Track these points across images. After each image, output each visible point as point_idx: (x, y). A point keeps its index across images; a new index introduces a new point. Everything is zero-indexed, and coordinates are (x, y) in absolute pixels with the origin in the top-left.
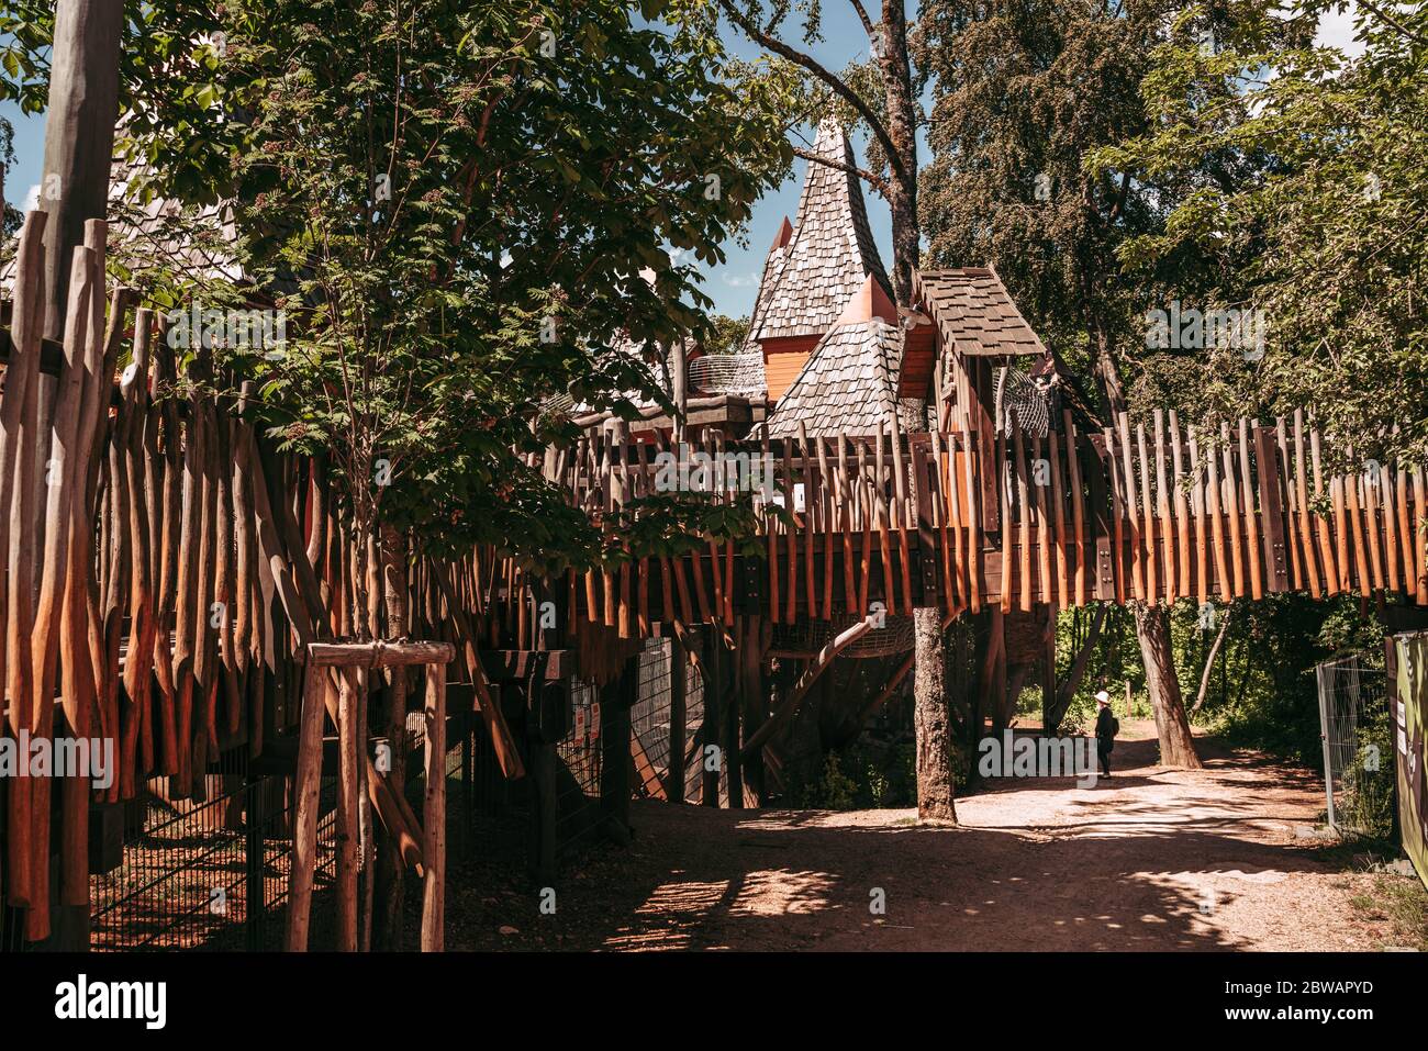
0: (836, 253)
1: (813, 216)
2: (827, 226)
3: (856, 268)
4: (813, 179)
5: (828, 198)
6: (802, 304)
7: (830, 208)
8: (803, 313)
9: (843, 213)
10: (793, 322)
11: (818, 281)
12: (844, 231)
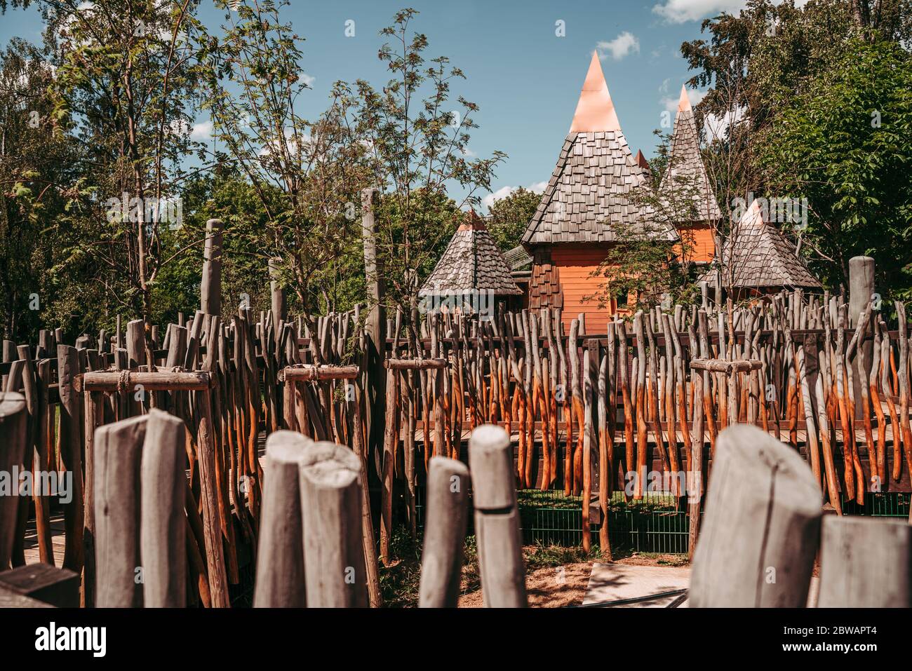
1: (678, 156)
2: (687, 161)
7: (688, 152)
12: (697, 165)
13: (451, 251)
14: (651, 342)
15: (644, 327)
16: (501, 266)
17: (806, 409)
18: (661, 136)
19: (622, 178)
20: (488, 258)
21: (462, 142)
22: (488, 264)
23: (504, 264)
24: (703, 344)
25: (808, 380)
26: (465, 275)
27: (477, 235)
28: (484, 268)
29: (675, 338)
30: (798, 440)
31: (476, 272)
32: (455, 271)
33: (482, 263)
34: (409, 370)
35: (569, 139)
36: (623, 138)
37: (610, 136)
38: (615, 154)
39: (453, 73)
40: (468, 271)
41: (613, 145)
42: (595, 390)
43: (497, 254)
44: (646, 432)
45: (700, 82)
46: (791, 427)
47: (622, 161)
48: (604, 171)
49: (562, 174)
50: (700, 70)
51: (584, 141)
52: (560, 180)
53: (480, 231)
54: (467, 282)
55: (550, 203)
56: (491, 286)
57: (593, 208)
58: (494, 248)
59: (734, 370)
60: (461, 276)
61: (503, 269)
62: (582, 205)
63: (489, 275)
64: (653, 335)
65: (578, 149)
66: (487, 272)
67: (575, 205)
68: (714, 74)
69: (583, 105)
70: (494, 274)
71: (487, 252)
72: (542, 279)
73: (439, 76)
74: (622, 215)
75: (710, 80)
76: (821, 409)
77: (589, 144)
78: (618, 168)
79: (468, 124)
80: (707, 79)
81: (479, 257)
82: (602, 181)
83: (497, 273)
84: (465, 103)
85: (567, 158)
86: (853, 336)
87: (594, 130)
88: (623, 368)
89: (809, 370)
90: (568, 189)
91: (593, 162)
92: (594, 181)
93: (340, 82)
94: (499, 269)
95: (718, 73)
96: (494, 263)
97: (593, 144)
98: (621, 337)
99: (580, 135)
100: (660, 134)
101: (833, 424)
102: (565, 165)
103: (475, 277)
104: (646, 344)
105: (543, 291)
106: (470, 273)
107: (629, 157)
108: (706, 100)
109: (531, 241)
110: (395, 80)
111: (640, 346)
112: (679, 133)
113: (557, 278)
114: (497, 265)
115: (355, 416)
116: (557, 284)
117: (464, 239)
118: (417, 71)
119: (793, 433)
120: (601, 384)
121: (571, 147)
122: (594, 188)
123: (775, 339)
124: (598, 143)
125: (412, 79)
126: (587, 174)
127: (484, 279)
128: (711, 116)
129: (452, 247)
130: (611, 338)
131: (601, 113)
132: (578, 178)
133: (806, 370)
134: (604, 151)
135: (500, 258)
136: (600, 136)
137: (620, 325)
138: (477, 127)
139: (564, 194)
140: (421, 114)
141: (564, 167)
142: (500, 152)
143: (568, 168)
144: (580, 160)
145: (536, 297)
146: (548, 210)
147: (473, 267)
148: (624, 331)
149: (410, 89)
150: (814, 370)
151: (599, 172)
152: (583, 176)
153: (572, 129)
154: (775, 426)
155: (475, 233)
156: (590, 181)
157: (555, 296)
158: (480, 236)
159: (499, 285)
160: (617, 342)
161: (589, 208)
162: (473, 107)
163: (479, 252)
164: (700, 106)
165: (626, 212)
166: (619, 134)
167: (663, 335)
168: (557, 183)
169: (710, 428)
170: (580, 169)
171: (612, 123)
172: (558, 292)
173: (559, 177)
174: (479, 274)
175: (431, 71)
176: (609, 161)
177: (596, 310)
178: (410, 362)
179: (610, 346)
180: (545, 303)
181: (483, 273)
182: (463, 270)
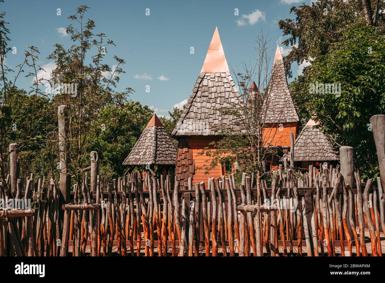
0: (283, 97)
1: (274, 85)
2: (279, 88)
3: (290, 102)
4: (274, 73)
5: (279, 80)
6: (274, 113)
7: (280, 83)
8: (274, 116)
9: (285, 85)
10: (271, 118)
11: (278, 106)
12: (285, 90)
13: (143, 138)
14: (219, 194)
15: (215, 186)
16: (172, 148)
17: (306, 234)
18: (242, 77)
19: (230, 99)
20: (164, 143)
21: (115, 81)
22: (163, 146)
23: (173, 147)
24: (248, 195)
25: (307, 217)
26: (150, 153)
27: (158, 129)
28: (161, 149)
29: (233, 192)
30: (303, 252)
31: (156, 151)
32: (144, 150)
33: (160, 146)
34: (78, 211)
35: (200, 77)
36: (230, 76)
37: (223, 75)
38: (226, 85)
39: (108, 43)
40: (151, 150)
41: (225, 80)
42: (188, 220)
43: (170, 140)
44: (217, 247)
45: (290, 43)
46: (298, 244)
47: (230, 89)
48: (219, 95)
49: (195, 96)
50: (290, 36)
51: (209, 78)
52: (194, 100)
53: (160, 127)
54: (151, 157)
55: (188, 113)
56: (165, 159)
57: (212, 116)
58: (168, 137)
59: (258, 211)
60: (147, 154)
61: (173, 150)
62: (207, 114)
63: (164, 153)
64: (220, 190)
65: (205, 82)
66: (163, 151)
67: (202, 114)
68: (297, 38)
69: (209, 57)
70: (167, 152)
71: (163, 140)
72: (183, 156)
73: (100, 44)
74: (229, 120)
75: (295, 42)
76: (314, 233)
77: (212, 80)
78: (227, 93)
79: (119, 71)
80: (294, 41)
81: (158, 142)
82: (218, 101)
83: (169, 152)
84: (117, 59)
85: (199, 87)
86: (332, 191)
87: (215, 72)
88: (204, 209)
89: (307, 211)
90: (199, 105)
91: (213, 90)
92: (214, 100)
93: (33, 47)
94: (170, 149)
95: (300, 38)
96: (167, 146)
97: (214, 80)
98: (203, 192)
99: (207, 75)
100: (241, 75)
101: (322, 242)
102: (198, 91)
103: (156, 154)
104: (217, 195)
105: (183, 163)
106: (153, 152)
107: (233, 87)
108: (292, 53)
109: (177, 134)
110: (75, 46)
111: (213, 197)
112: (275, 72)
113: (192, 156)
114: (169, 147)
115: (30, 239)
116: (192, 160)
117: (150, 132)
118: (88, 41)
119: (300, 248)
120: (191, 217)
121: (201, 81)
122: (213, 105)
123: (288, 193)
124: (216, 79)
125: (85, 45)
126: (210, 96)
127: (161, 155)
128: (295, 62)
129: (143, 136)
130: (197, 192)
131: (218, 62)
132: (205, 99)
133: (306, 211)
134: (220, 84)
135: (171, 143)
136: (218, 75)
137: (202, 185)
138: (124, 72)
139: (196, 108)
140: (90, 65)
141: (197, 93)
142: (131, 89)
143: (199, 93)
144: (206, 89)
145: (179, 167)
146: (187, 117)
147: (155, 148)
148: (204, 188)
149: (84, 50)
150: (310, 211)
151: (216, 95)
152: (207, 98)
153: (202, 71)
154: (290, 243)
155: (156, 128)
156: (211, 101)
157: (190, 166)
158: (159, 130)
159: (170, 159)
160: (200, 194)
161: (210, 116)
162: (121, 61)
163: (158, 139)
164: (288, 57)
165: (231, 119)
166: (228, 74)
167: (226, 190)
168: (192, 102)
169: (253, 245)
170: (206, 94)
171: (224, 68)
172: (192, 164)
173: (194, 98)
174: (158, 152)
175: (95, 41)
176: (222, 89)
177: (203, 175)
178: (78, 206)
179: (196, 196)
180: (185, 170)
181: (161, 152)
182: (149, 150)
